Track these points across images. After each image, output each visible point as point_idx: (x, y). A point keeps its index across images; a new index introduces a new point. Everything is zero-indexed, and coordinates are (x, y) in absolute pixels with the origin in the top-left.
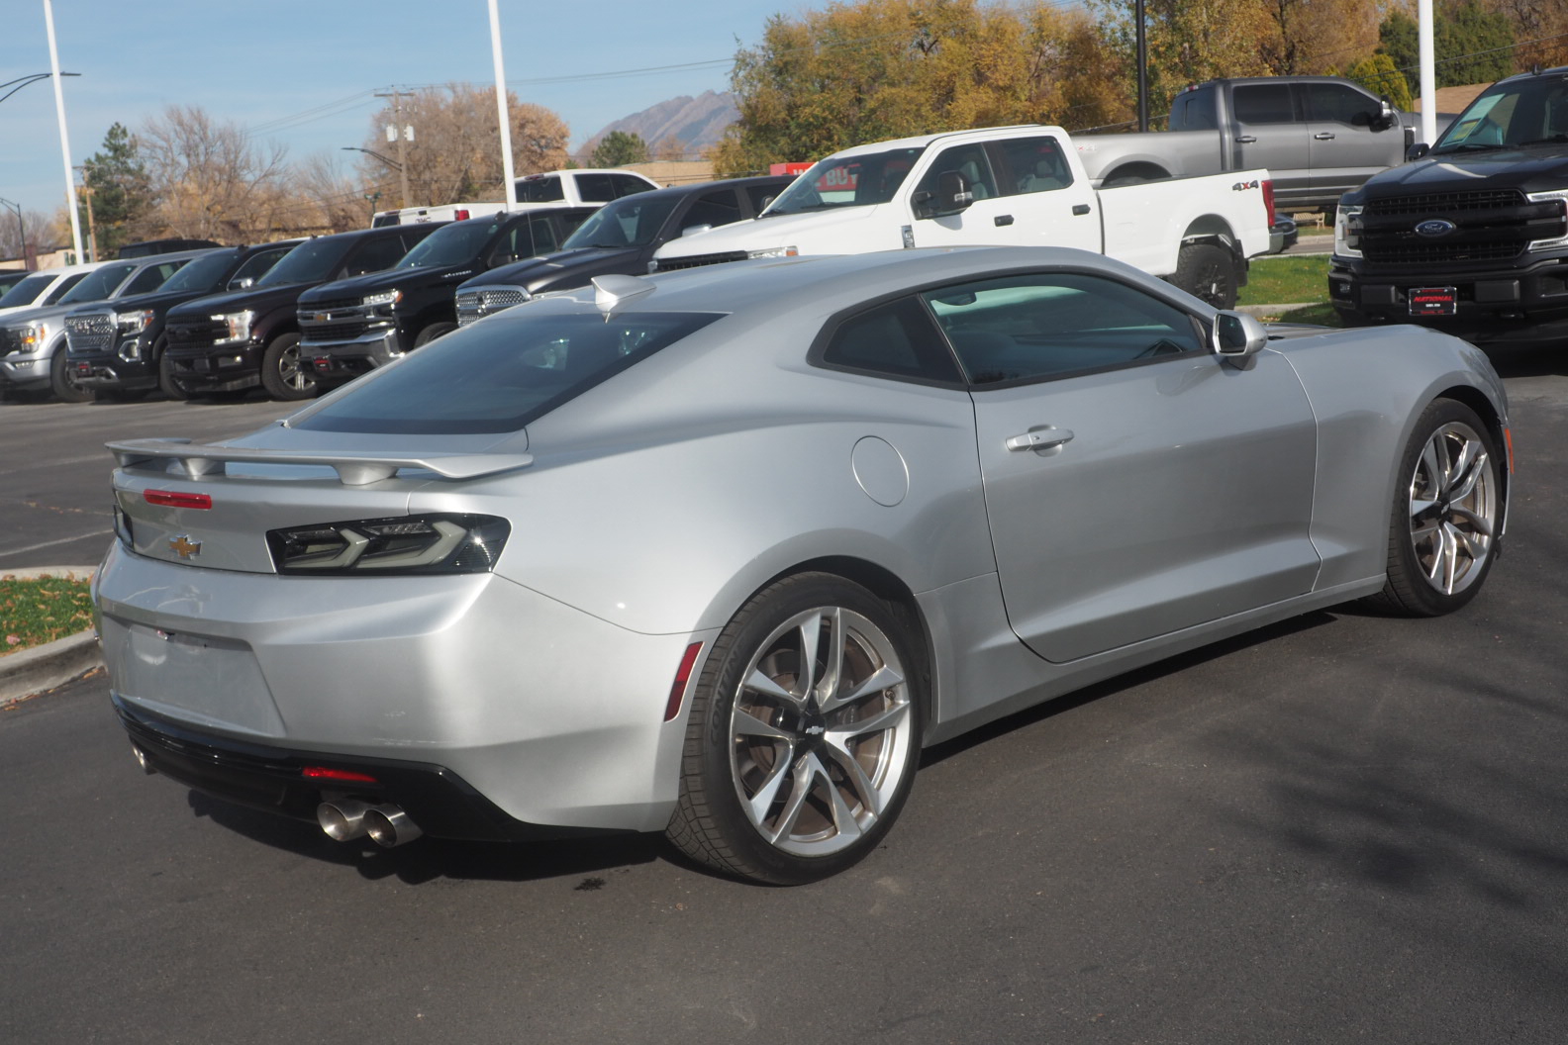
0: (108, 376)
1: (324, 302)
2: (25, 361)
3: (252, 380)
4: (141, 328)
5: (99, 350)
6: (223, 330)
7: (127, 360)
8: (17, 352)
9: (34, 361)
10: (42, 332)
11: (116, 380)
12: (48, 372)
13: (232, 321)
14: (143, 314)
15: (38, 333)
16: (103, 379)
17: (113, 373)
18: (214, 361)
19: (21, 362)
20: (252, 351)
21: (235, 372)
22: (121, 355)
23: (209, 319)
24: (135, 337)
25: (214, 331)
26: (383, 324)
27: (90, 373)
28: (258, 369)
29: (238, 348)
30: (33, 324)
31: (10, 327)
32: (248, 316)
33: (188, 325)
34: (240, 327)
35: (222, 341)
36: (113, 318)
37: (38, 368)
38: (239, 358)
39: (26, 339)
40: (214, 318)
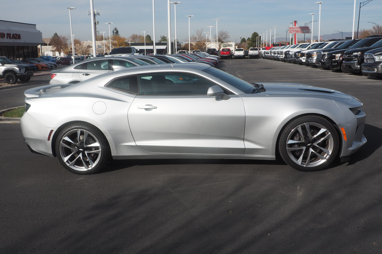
1: (347, 53)
2: (312, 60)
3: (338, 68)
4: (327, 55)
5: (319, 59)
6: (334, 57)
8: (311, 58)
11: (321, 65)
13: (336, 56)
14: (329, 52)
17: (320, 64)
18: (332, 64)
19: (311, 60)
20: (339, 62)
21: (335, 66)
22: (322, 60)
24: (325, 57)
25: (333, 57)
26: (356, 59)
27: (318, 63)
28: (340, 66)
29: (336, 61)
30: (314, 53)
31: (311, 53)
32: (340, 55)
33: (330, 56)
34: (338, 57)
35: (334, 60)
36: (322, 53)
37: (314, 61)
38: (336, 63)
39: (313, 55)
40: (333, 55)
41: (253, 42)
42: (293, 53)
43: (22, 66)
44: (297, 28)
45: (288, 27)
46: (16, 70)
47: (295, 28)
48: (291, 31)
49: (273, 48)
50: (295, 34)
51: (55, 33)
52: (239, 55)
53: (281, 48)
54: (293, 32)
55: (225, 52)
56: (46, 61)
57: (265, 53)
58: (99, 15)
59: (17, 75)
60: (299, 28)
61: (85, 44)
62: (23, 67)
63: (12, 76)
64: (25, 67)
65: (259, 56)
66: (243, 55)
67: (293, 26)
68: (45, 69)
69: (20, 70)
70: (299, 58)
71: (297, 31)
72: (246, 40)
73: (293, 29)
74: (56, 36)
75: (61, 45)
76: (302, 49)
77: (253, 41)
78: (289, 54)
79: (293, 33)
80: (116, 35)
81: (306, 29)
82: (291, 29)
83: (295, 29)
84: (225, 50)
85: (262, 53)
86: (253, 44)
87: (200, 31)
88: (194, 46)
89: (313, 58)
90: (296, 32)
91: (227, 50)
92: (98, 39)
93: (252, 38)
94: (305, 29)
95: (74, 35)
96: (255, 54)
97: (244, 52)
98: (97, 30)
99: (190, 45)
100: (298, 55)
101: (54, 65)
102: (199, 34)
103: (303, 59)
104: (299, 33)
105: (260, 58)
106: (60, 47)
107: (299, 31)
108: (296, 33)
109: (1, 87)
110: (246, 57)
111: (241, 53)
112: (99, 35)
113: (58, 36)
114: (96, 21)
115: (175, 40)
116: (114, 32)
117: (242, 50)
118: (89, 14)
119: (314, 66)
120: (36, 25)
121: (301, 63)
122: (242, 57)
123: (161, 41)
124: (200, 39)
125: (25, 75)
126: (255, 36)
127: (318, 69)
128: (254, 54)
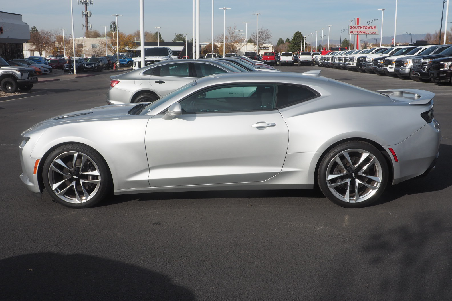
0: (418, 75)
2: (404, 69)
3: (448, 80)
4: (428, 64)
5: (417, 68)
6: (443, 66)
7: (423, 71)
8: (403, 66)
9: (406, 69)
10: (410, 62)
11: (419, 76)
12: (409, 72)
13: (446, 64)
14: (429, 60)
15: (409, 62)
16: (417, 75)
17: (419, 74)
18: (439, 74)
20: (449, 73)
21: (443, 78)
22: (422, 70)
23: (440, 63)
24: (426, 66)
25: (440, 66)
27: (414, 73)
29: (445, 71)
30: (408, 60)
31: (402, 60)
32: (450, 63)
33: (436, 64)
34: (447, 66)
35: (442, 69)
36: (422, 60)
37: (407, 71)
38: (445, 74)
39: (406, 63)
40: (441, 63)
41: (295, 45)
42: (371, 60)
43: (25, 69)
44: (361, 27)
45: (349, 26)
46: (17, 74)
47: (358, 27)
48: (352, 31)
49: (332, 52)
50: (357, 35)
51: (33, 27)
52: (286, 61)
53: (345, 53)
54: (355, 32)
55: (268, 57)
56: (38, 64)
57: (321, 59)
58: (92, 4)
59: (18, 81)
60: (363, 27)
61: (77, 42)
62: (26, 71)
63: (12, 83)
64: (28, 71)
65: (313, 62)
66: (293, 61)
67: (355, 24)
68: (38, 74)
69: (22, 74)
70: (382, 66)
71: (360, 31)
72: (284, 41)
73: (355, 29)
74: (34, 31)
75: (42, 43)
76: (382, 55)
77: (296, 43)
78: (365, 61)
79: (355, 34)
80: (114, 31)
81: (372, 29)
82: (352, 29)
83: (358, 29)
84: (268, 54)
85: (317, 59)
86: (295, 47)
87: (233, 28)
88: (219, 48)
89: (406, 67)
90: (358, 32)
91: (271, 53)
92: (91, 36)
93: (294, 39)
94: (370, 29)
95: (65, 30)
96: (308, 60)
97: (293, 57)
98: (89, 24)
99: (214, 46)
100: (380, 62)
101: (49, 69)
102: (231, 33)
103: (389, 68)
104: (363, 34)
105: (314, 65)
106: (42, 46)
107: (362, 32)
108: (359, 34)
109: (1, 97)
110: (295, 63)
111: (290, 59)
112: (91, 31)
113: (36, 30)
114: (88, 11)
115: (192, 39)
116: (111, 27)
117: (290, 55)
118: (78, 3)
119: (406, 77)
120: (21, 15)
121: (385, 73)
122: (291, 63)
123: (176, 41)
124: (232, 39)
125: (28, 82)
126: (297, 37)
127: (412, 81)
128: (306, 60)
